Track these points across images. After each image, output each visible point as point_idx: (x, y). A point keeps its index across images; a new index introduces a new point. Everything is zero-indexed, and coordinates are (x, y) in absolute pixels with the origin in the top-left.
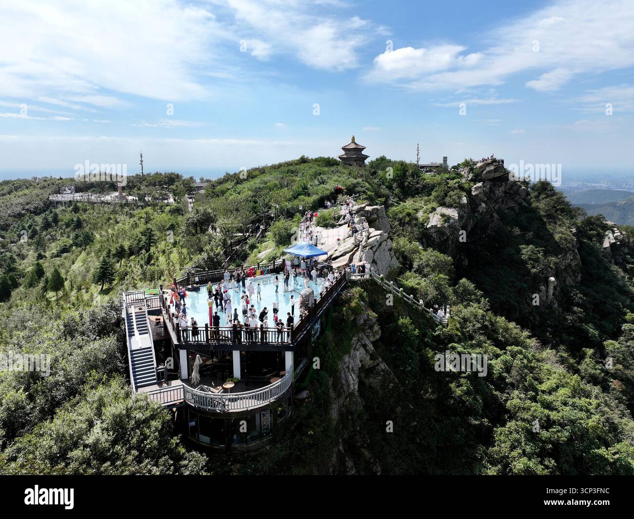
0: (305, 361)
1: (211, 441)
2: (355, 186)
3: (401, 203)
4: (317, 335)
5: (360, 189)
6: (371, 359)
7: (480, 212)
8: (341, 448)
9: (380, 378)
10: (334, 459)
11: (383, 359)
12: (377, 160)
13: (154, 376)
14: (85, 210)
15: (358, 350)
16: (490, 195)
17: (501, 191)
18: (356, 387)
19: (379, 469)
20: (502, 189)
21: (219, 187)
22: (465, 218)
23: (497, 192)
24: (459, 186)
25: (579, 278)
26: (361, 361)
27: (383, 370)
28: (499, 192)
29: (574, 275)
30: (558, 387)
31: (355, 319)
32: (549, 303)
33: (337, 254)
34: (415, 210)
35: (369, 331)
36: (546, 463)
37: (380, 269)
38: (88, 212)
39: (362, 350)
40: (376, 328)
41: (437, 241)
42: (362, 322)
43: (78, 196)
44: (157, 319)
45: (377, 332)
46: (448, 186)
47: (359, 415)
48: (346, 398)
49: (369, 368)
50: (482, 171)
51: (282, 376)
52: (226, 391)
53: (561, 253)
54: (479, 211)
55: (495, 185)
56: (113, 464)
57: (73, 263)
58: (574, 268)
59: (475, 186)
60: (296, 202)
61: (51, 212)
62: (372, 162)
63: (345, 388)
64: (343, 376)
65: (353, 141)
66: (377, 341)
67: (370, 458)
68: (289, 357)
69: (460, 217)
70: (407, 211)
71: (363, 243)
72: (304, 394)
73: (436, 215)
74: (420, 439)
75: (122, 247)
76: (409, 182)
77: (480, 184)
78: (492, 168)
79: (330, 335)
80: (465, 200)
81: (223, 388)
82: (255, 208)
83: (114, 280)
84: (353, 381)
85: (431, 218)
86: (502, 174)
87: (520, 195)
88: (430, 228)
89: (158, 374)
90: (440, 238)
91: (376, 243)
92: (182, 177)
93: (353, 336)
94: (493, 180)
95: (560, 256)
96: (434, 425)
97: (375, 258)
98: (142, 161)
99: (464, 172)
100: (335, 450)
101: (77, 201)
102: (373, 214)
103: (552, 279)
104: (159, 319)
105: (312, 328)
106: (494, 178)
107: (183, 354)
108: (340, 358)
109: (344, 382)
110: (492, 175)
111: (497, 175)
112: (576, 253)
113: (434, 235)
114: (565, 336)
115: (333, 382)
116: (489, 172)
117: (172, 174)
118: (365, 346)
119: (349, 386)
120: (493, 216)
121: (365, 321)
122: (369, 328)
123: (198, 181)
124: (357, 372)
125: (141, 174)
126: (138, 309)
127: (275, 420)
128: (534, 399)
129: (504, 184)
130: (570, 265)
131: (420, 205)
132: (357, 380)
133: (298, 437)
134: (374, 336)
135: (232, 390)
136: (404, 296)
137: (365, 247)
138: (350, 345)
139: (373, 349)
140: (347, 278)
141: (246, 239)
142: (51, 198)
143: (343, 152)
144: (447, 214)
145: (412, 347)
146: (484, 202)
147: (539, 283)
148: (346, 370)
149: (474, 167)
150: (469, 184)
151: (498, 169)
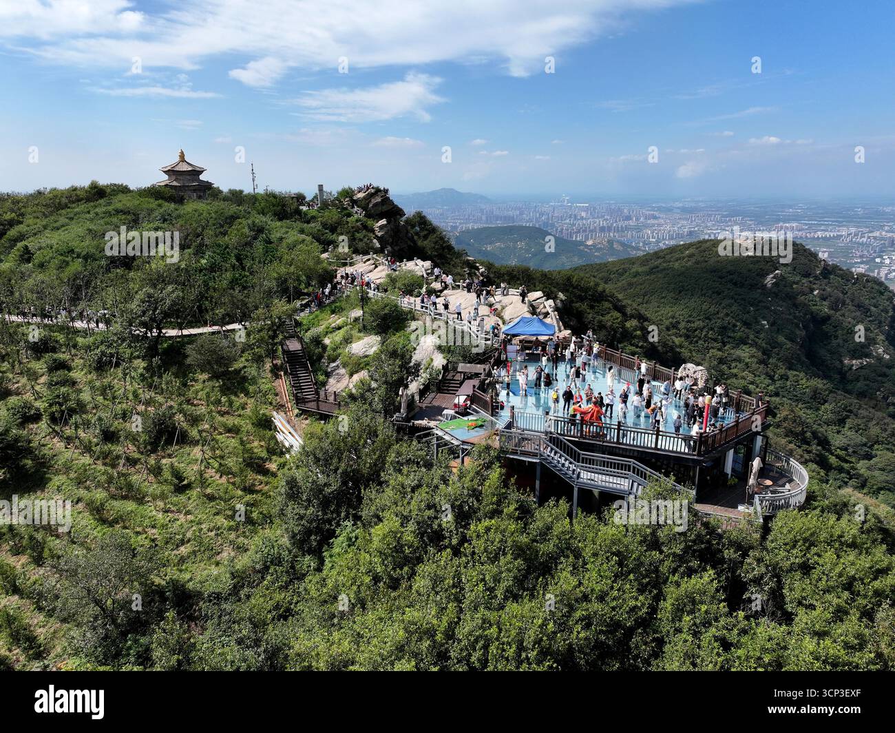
59: (377, 225)
65: (182, 156)
68: (759, 442)
77: (383, 222)
78: (378, 199)
80: (377, 243)
86: (390, 207)
110: (379, 209)
111: (385, 208)
116: (376, 205)
149: (355, 198)
150: (370, 222)
151: (386, 200)
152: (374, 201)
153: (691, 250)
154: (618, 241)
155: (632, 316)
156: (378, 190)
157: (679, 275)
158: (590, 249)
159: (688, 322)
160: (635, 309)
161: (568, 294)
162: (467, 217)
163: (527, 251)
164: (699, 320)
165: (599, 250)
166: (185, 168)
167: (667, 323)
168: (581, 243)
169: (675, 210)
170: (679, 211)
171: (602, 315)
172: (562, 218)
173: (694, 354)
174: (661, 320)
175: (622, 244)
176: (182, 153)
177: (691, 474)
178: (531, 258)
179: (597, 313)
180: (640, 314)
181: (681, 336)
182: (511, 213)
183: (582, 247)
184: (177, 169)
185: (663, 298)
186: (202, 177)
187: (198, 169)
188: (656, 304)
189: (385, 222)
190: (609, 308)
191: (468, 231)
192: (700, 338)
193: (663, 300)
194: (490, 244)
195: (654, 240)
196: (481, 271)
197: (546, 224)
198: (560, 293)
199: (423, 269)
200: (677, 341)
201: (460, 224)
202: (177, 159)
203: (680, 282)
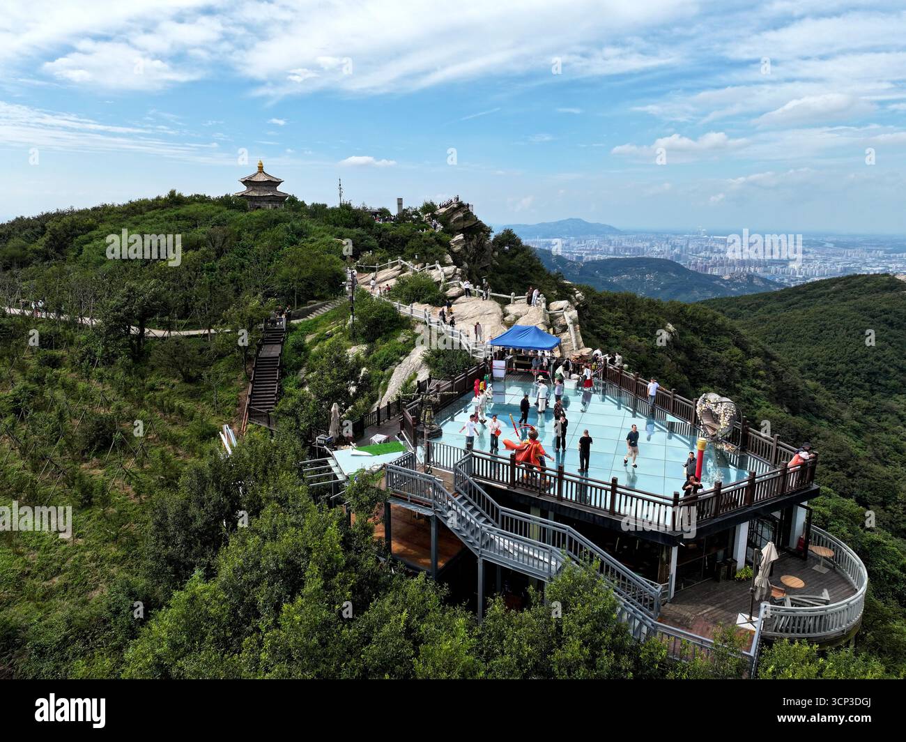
149: (436, 213)
150: (446, 237)
151: (468, 215)
152: (456, 217)
153: (838, 286)
154: (759, 277)
155: (757, 354)
156: (461, 206)
157: (821, 313)
158: (728, 284)
159: (827, 364)
160: (760, 346)
161: (679, 326)
162: (593, 247)
163: (656, 284)
164: (843, 363)
165: (737, 285)
166: (261, 178)
167: (801, 364)
168: (717, 277)
169: (828, 245)
170: (832, 245)
171: (719, 351)
172: (697, 251)
173: (833, 401)
174: (794, 361)
175: (764, 280)
177: (664, 556)
178: (658, 292)
179: (712, 348)
180: (766, 352)
181: (817, 380)
182: (640, 245)
183: (717, 282)
184: (254, 179)
185: (799, 336)
186: (279, 188)
187: (274, 180)
188: (791, 343)
189: (462, 237)
190: (729, 344)
191: (593, 262)
192: (841, 384)
193: (799, 339)
194: (616, 275)
195: (801, 276)
196: (577, 296)
197: (678, 257)
198: (669, 324)
199: (442, 274)
200: (811, 384)
201: (587, 254)
202: (256, 170)
203: (821, 320)
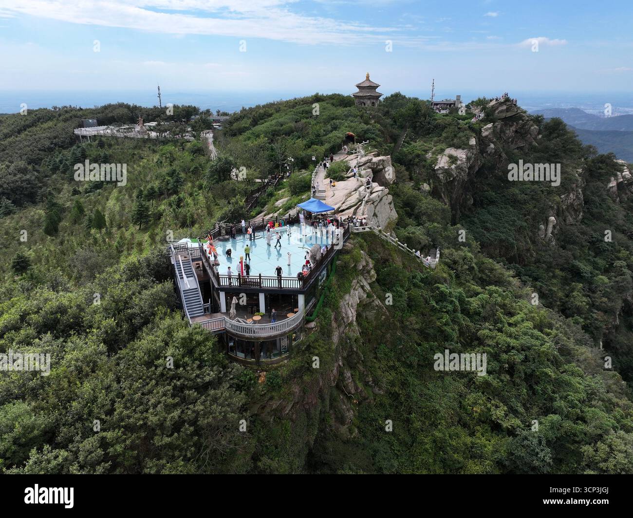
0: (313, 300)
1: (246, 356)
2: (366, 132)
3: (412, 142)
4: (324, 279)
5: (369, 135)
6: (368, 297)
7: (489, 152)
8: (340, 363)
9: (375, 311)
10: (335, 372)
11: (377, 296)
12: (392, 96)
13: (201, 309)
14: (110, 146)
15: (357, 290)
16: (500, 135)
17: (511, 131)
18: (355, 318)
19: (371, 379)
20: (513, 128)
21: (236, 124)
22: (473, 159)
23: (508, 132)
24: (469, 127)
25: (580, 217)
26: (359, 299)
27: (377, 306)
28: (510, 132)
29: (575, 214)
30: (523, 321)
31: (355, 266)
32: (547, 240)
33: (344, 207)
34: (424, 151)
35: (367, 274)
36: (503, 378)
37: (380, 221)
38: (113, 147)
39: (360, 290)
40: (373, 272)
41: (443, 182)
42: (361, 267)
43: (102, 130)
44: (197, 264)
45: (373, 276)
46: (459, 126)
47: (356, 340)
48: (346, 327)
49: (366, 304)
50: (495, 110)
51: (296, 312)
52: (255, 322)
53: (565, 194)
54: (487, 152)
55: (506, 125)
56: (184, 369)
57: (108, 200)
58: (576, 208)
59: (485, 127)
60: (309, 151)
61: (79, 147)
62: (386, 98)
63: (345, 320)
64: (343, 310)
65: (368, 77)
66: (374, 282)
67: (364, 372)
68: (301, 299)
69: (468, 159)
70: (417, 152)
71: (366, 199)
72: (312, 325)
73: (444, 157)
74: (405, 358)
75: (152, 188)
76: (420, 122)
77: (490, 125)
78: (504, 107)
79: (334, 279)
80: (473, 142)
81: (253, 320)
82: (272, 156)
83: (150, 221)
84: (352, 314)
85: (440, 159)
86: (514, 113)
87: (530, 134)
88: (437, 170)
89: (205, 309)
90: (446, 179)
91: (377, 199)
92: (199, 109)
93: (354, 279)
94: (505, 119)
95: (563, 196)
96: (417, 348)
97: (376, 212)
98: (159, 94)
99: (476, 111)
100: (336, 365)
101: (101, 136)
102: (379, 165)
103: (552, 218)
104: (199, 264)
105: (320, 275)
106: (506, 118)
107: (222, 295)
108: (342, 297)
109: (344, 315)
110: (504, 115)
111: (509, 114)
112: (579, 194)
113: (441, 176)
114: (558, 272)
115: (335, 316)
116: (502, 111)
117: (189, 106)
118: (362, 287)
119: (348, 318)
120: (501, 156)
121: (363, 267)
122: (367, 273)
123: (215, 114)
124: (356, 307)
125: (159, 107)
126: (183, 257)
127: (291, 343)
128: (500, 330)
129: (515, 123)
130: (572, 204)
131: (430, 146)
132: (355, 314)
133: (307, 355)
134: (371, 279)
135: (259, 322)
136: (399, 245)
137: (367, 202)
138: (350, 287)
139: (369, 289)
140: (350, 231)
141: (264, 187)
142: (77, 132)
143: (357, 90)
144: (455, 155)
145: (402, 286)
146: (493, 143)
147: (538, 222)
148: (347, 306)
176: (368, 75)
